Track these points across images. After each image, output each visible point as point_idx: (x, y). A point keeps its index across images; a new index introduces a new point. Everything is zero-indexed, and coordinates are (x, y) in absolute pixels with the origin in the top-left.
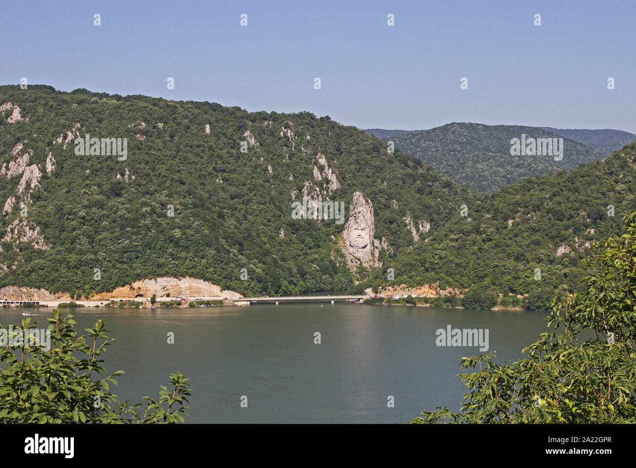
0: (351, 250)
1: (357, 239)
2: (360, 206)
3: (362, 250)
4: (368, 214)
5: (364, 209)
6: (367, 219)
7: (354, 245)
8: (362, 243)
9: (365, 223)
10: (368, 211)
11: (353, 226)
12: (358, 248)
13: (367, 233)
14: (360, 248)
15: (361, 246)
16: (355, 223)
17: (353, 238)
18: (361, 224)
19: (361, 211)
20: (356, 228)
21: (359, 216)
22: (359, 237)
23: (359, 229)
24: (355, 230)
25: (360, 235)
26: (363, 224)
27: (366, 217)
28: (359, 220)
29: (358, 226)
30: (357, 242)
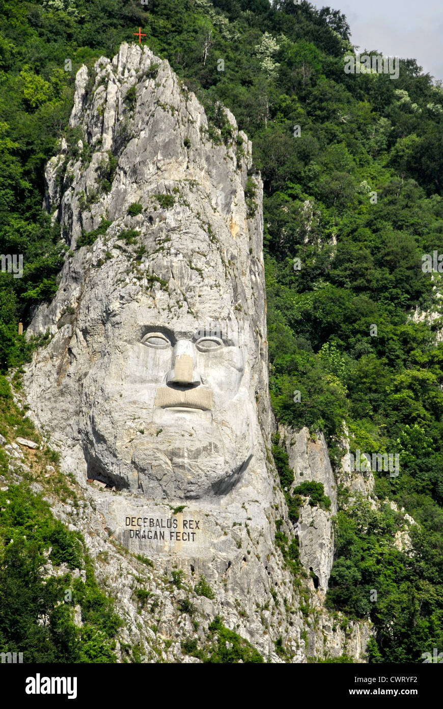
0: (118, 510)
1: (166, 418)
2: (167, 149)
3: (210, 506)
4: (239, 216)
5: (200, 176)
6: (235, 252)
7: (141, 464)
8: (210, 444)
9: (222, 282)
10: (234, 192)
11: (117, 312)
12: (173, 493)
13: (241, 370)
14: (193, 488)
15: (202, 470)
16: (134, 287)
17: (130, 409)
18: (197, 289)
19: (180, 188)
20: (148, 323)
21: (173, 230)
22: (183, 401)
23: (175, 330)
24: (139, 341)
25: (185, 378)
26: (211, 287)
27: (223, 236)
28: (172, 262)
29: (170, 308)
30: (162, 443)
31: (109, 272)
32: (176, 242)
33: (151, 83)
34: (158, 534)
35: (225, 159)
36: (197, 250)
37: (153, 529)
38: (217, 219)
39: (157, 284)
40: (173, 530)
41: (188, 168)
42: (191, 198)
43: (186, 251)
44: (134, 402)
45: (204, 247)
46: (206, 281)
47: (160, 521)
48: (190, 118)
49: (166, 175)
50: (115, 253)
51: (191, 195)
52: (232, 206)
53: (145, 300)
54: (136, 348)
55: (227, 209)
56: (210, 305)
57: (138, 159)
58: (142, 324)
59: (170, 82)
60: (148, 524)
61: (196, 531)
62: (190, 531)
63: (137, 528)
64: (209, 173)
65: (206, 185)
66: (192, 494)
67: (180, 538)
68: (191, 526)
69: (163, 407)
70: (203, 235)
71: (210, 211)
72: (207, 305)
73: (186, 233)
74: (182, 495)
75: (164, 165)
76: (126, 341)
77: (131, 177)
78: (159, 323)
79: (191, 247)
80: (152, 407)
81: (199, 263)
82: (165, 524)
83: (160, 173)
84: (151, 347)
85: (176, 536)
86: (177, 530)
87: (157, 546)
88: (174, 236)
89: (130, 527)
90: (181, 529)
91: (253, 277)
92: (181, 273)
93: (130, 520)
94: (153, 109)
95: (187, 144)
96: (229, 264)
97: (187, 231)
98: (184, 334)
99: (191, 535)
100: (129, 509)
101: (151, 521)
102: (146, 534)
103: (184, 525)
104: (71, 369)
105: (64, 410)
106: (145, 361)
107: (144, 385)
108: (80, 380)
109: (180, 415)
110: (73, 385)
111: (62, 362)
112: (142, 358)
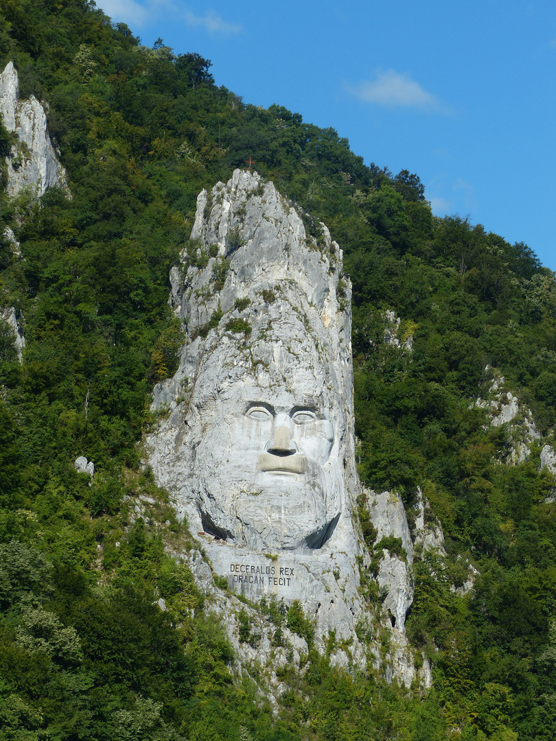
0: (224, 558)
3: (303, 556)
6: (328, 341)
7: (245, 519)
8: (304, 503)
9: (315, 365)
10: (327, 290)
11: (226, 390)
12: (272, 545)
13: (332, 441)
14: (289, 541)
15: (297, 525)
16: (240, 369)
17: (236, 473)
18: (294, 371)
19: (281, 286)
20: (252, 400)
21: (275, 320)
22: (281, 466)
23: (274, 406)
24: (244, 414)
25: (283, 447)
26: (306, 368)
27: (316, 325)
28: (273, 347)
29: (270, 387)
30: (262, 501)
31: (219, 356)
32: (277, 330)
33: (257, 199)
34: (259, 579)
35: (319, 262)
36: (295, 337)
37: (254, 575)
38: (311, 312)
39: (260, 366)
40: (271, 576)
41: (288, 269)
42: (290, 294)
43: (285, 338)
44: (239, 467)
45: (301, 335)
46: (302, 364)
47: (260, 568)
48: (291, 228)
49: (269, 275)
50: (225, 340)
51: (290, 292)
52: (326, 301)
53: (249, 380)
54: (241, 421)
55: (321, 304)
56: (305, 384)
57: (246, 262)
58: (247, 399)
59: (274, 199)
60: (250, 570)
61: (291, 577)
62: (286, 577)
63: (240, 574)
64: (306, 274)
65: (303, 283)
66: (287, 545)
67: (277, 583)
68: (287, 573)
69: (264, 471)
70: (299, 324)
71: (306, 307)
72: (302, 384)
73: (286, 323)
74: (280, 547)
75: (268, 267)
76: (233, 414)
77: (240, 277)
78: (261, 399)
79: (290, 335)
80: (254, 470)
81: (298, 349)
82: (264, 571)
83: (264, 274)
84: (254, 419)
85: (274, 581)
86: (274, 576)
87: (257, 589)
88: (274, 326)
89: (234, 573)
90: (278, 574)
91: (343, 362)
92: (281, 357)
93: (235, 567)
94: (260, 221)
95: (287, 248)
96: (322, 349)
97: (287, 321)
98: (282, 408)
99: (287, 580)
100: (233, 557)
101: (253, 568)
102: (248, 579)
103: (281, 571)
104: (187, 439)
105: (180, 474)
106: (249, 432)
107: (248, 452)
108: (194, 447)
109: (278, 478)
110: (188, 452)
111: (179, 433)
112: (246, 429)
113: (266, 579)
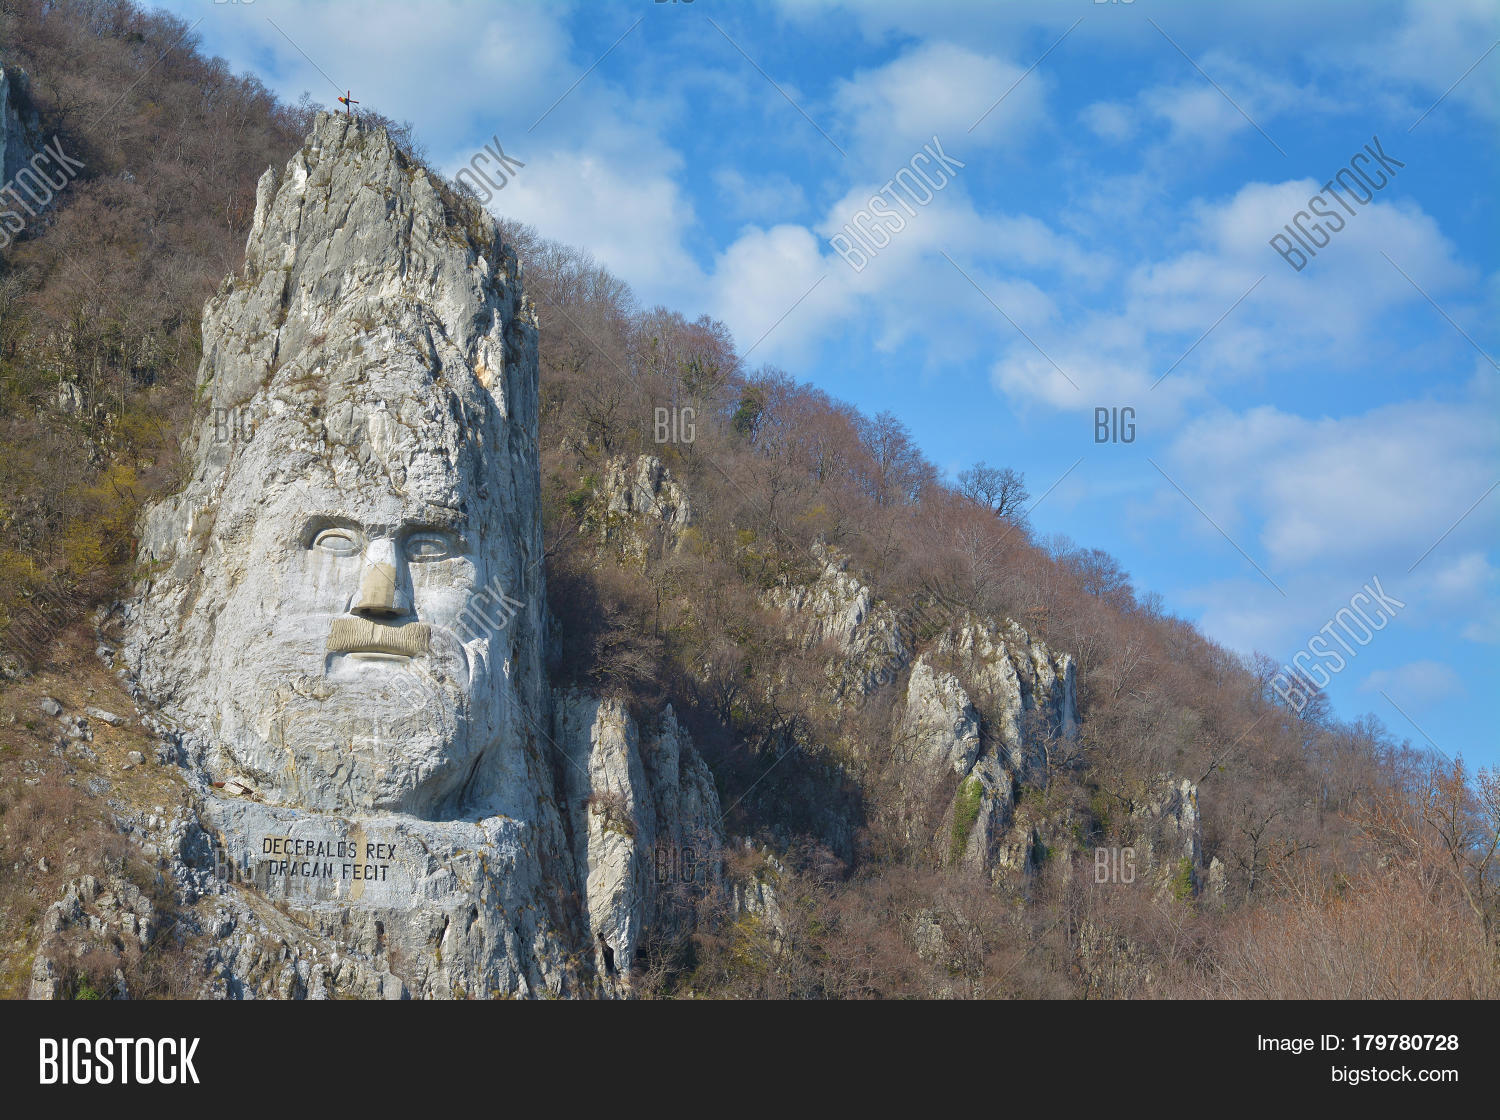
0: (251, 825)
10: (485, 319)
12: (355, 800)
14: (389, 791)
15: (406, 759)
16: (301, 456)
17: (284, 657)
18: (409, 458)
20: (321, 514)
21: (374, 365)
22: (376, 641)
23: (366, 524)
24: (306, 544)
25: (381, 602)
26: (434, 454)
27: (460, 378)
28: (366, 414)
29: (359, 488)
30: (335, 711)
31: (265, 437)
32: (376, 382)
34: (321, 867)
35: (470, 267)
36: (412, 393)
37: (312, 859)
38: (451, 354)
39: (342, 449)
40: (348, 860)
41: (409, 279)
42: (408, 320)
43: (391, 397)
44: (291, 645)
45: (424, 390)
46: (424, 443)
47: (325, 845)
51: (408, 316)
52: (481, 340)
53: (317, 477)
54: (301, 557)
55: (471, 343)
56: (430, 482)
57: (327, 269)
58: (311, 514)
60: (303, 850)
61: (390, 863)
62: (380, 862)
63: (283, 857)
66: (385, 800)
67: (361, 875)
68: (381, 855)
69: (343, 653)
70: (422, 373)
71: (440, 343)
72: (425, 484)
73: (395, 369)
74: (370, 803)
75: (369, 274)
78: (341, 512)
79: (402, 391)
80: (322, 652)
81: (416, 416)
82: (334, 850)
83: (362, 288)
84: (327, 552)
85: (354, 871)
86: (356, 861)
87: (319, 888)
88: (372, 375)
89: (270, 856)
90: (362, 858)
91: (515, 457)
92: (383, 431)
93: (273, 844)
95: (407, 240)
96: (470, 423)
97: (397, 366)
98: (382, 529)
99: (380, 870)
100: (270, 825)
101: (309, 845)
102: (299, 868)
103: (369, 851)
104: (201, 602)
105: (184, 670)
106: (316, 578)
107: (311, 615)
108: (212, 618)
109: (371, 665)
110: (202, 628)
111: (189, 593)
112: (309, 572)
113: (337, 868)
